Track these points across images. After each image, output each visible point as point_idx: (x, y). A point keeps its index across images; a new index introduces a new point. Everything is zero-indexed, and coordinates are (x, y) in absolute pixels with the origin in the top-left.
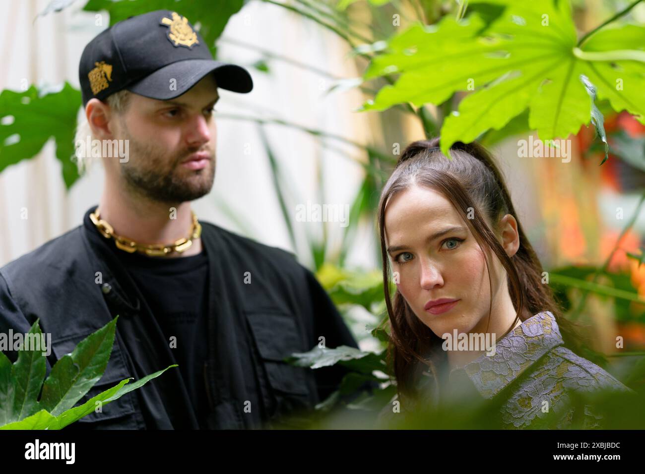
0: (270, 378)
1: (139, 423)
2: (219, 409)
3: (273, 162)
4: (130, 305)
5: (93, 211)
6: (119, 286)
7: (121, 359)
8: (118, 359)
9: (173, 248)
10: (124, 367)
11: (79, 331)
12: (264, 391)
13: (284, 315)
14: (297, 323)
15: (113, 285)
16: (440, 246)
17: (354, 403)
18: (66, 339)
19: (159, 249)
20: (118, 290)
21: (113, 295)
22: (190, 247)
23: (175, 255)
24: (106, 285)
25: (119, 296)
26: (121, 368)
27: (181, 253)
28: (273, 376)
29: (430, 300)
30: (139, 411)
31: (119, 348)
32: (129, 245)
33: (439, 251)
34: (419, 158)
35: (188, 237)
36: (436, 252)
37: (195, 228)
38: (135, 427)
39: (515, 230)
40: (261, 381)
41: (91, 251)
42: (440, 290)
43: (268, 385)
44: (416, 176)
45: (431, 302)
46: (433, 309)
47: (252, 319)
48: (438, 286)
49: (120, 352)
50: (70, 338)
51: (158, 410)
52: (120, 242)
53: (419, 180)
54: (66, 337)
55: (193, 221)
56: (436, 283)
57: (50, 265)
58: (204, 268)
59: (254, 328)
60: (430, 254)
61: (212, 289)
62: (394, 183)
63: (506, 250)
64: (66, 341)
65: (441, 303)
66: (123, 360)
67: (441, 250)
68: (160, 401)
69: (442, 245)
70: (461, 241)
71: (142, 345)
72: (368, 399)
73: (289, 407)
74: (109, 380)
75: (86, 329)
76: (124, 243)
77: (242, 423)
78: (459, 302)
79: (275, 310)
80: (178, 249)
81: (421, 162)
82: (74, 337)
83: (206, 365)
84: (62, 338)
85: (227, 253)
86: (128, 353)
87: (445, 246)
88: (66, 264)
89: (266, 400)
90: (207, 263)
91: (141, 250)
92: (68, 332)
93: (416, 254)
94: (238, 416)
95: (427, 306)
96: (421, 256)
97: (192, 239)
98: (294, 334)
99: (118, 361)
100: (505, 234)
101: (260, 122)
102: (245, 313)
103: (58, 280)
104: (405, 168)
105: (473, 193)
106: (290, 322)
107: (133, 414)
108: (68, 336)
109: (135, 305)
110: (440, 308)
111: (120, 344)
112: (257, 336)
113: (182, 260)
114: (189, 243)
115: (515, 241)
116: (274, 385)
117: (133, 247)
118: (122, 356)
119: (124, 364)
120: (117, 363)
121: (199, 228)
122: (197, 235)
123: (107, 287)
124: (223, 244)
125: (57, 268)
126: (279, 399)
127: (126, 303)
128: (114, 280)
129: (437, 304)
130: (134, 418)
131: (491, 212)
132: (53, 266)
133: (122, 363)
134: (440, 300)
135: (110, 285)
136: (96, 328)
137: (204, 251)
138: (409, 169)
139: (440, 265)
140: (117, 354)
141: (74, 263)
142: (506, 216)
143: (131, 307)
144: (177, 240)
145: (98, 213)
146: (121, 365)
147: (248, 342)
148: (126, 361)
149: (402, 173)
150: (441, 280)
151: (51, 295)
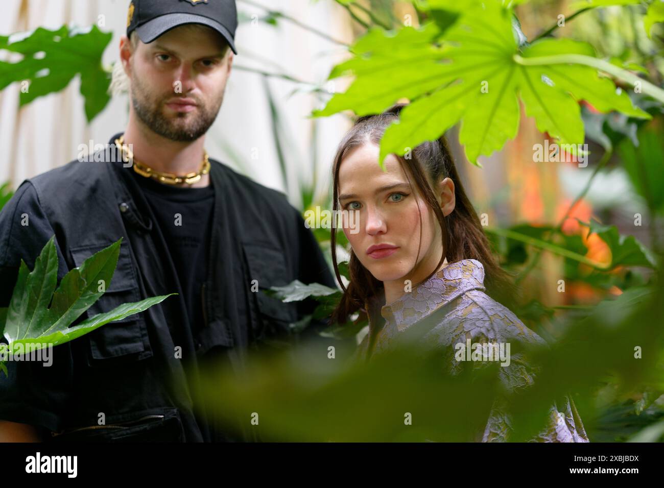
0: (260, 304)
1: (141, 329)
2: (213, 325)
3: (274, 112)
4: (143, 225)
5: (118, 137)
6: (135, 207)
7: (132, 271)
8: (129, 271)
9: (184, 179)
10: (133, 278)
11: (97, 243)
12: (253, 315)
13: (275, 249)
14: (286, 258)
15: (130, 205)
16: (386, 199)
17: (327, 332)
18: (85, 248)
19: (171, 178)
20: (134, 210)
21: (129, 214)
22: (198, 180)
23: (185, 186)
24: (124, 204)
25: (135, 216)
26: (131, 279)
27: (191, 185)
28: (261, 302)
29: (373, 244)
30: (142, 319)
31: (131, 261)
32: (145, 170)
33: (385, 202)
34: (373, 120)
35: (199, 172)
36: (382, 203)
37: (205, 165)
38: (138, 332)
39: (453, 192)
40: (251, 305)
41: (113, 173)
42: (383, 236)
43: (257, 308)
44: (371, 134)
45: (374, 246)
46: (375, 253)
47: (248, 250)
48: (381, 232)
49: (132, 265)
50: (88, 247)
51: (159, 319)
52: (138, 167)
53: (373, 138)
54: (85, 246)
55: (204, 159)
56: (379, 230)
57: (76, 181)
58: (211, 200)
59: (249, 258)
60: (377, 203)
61: (215, 219)
62: (351, 139)
63: (442, 209)
64: (85, 250)
65: (383, 247)
66: (133, 272)
67: (387, 201)
68: (162, 312)
69: (389, 197)
70: (405, 195)
71: (151, 261)
72: (339, 329)
73: (273, 330)
74: (119, 289)
75: (102, 242)
76: (141, 168)
77: (232, 340)
78: (398, 249)
79: (267, 244)
80: (188, 181)
81: (375, 123)
82: (92, 247)
83: (204, 286)
84: (81, 246)
85: (231, 189)
86: (138, 267)
87: (391, 199)
88: (90, 182)
89: (254, 322)
90: (214, 196)
91: (155, 176)
92: (87, 242)
93: (365, 204)
94: (229, 334)
95: (369, 249)
96: (369, 205)
97: (201, 174)
98: (282, 267)
99: (129, 273)
100: (443, 195)
101: (266, 75)
102: (242, 243)
103: (82, 195)
104: (361, 127)
105: (420, 155)
106: (279, 256)
107: (137, 320)
108: (87, 246)
109: (148, 225)
110: (381, 253)
111: (131, 258)
112: (251, 265)
113: (190, 190)
114: (199, 177)
115: (451, 202)
116: (263, 309)
117: (149, 172)
118: (132, 269)
119: (134, 276)
120: (127, 274)
121: (208, 165)
122: (206, 172)
123: (125, 207)
124: (227, 181)
125: (83, 185)
126: (265, 322)
127: (140, 223)
128: (132, 201)
129: (379, 248)
130: (138, 325)
131: (434, 173)
132: (79, 183)
133: (132, 274)
134: (382, 245)
135: (128, 205)
136: (112, 242)
137: (211, 186)
138: (365, 128)
139: (385, 215)
140: (128, 266)
141: (98, 182)
142: (446, 179)
143: (145, 227)
144: (189, 173)
145: (122, 139)
146: (131, 277)
147: (242, 269)
148: (136, 273)
149: (358, 131)
150: (385, 229)
151: (74, 207)
